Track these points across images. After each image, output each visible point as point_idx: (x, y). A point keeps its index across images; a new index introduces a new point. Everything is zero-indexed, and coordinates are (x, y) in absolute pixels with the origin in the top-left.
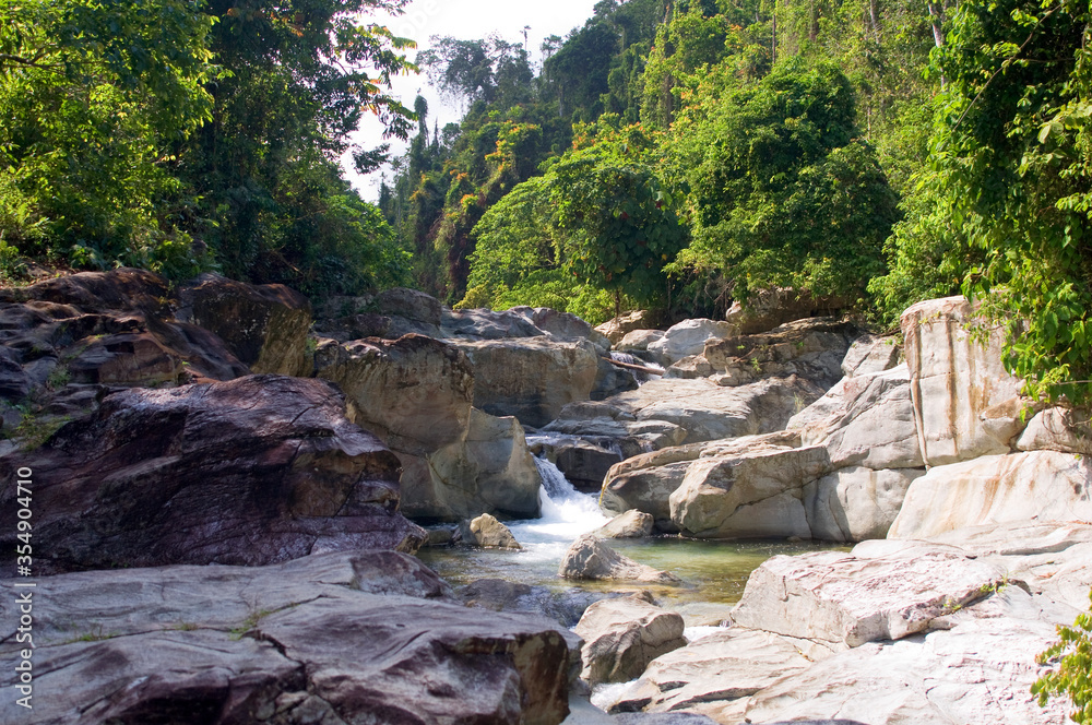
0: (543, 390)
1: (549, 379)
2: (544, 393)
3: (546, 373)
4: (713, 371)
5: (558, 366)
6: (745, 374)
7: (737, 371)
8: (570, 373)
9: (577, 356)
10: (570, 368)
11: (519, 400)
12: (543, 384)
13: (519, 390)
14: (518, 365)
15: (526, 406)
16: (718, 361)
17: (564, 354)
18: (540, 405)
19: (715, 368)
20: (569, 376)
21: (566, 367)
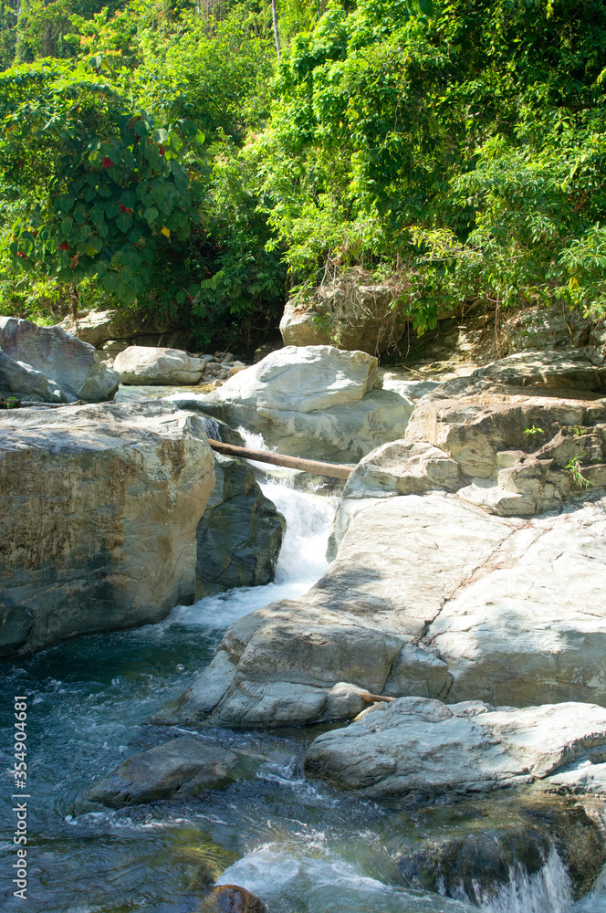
0: (118, 544)
1: (129, 515)
2: (117, 552)
3: (122, 503)
4: (463, 480)
5: (148, 484)
6: (549, 491)
7: (535, 484)
8: (172, 495)
9: (187, 456)
10: (172, 485)
11: (61, 572)
12: (117, 529)
13: (60, 548)
14: (61, 491)
15: (79, 586)
16: (476, 458)
17: (161, 454)
18: (109, 579)
19: (467, 471)
20: (168, 505)
21: (165, 485)
